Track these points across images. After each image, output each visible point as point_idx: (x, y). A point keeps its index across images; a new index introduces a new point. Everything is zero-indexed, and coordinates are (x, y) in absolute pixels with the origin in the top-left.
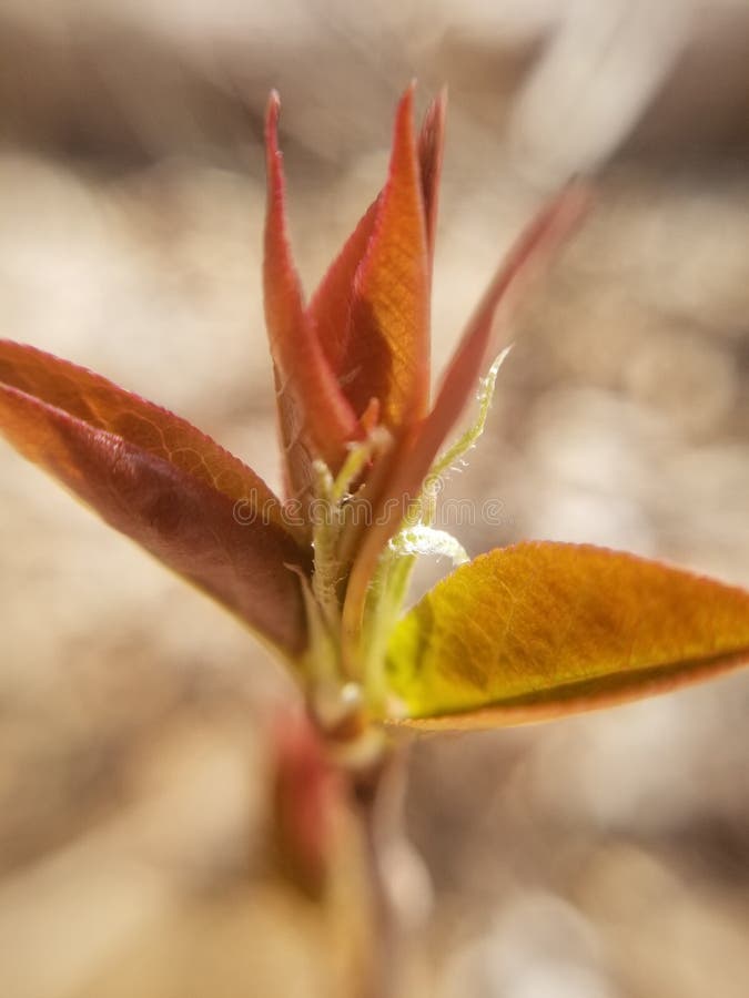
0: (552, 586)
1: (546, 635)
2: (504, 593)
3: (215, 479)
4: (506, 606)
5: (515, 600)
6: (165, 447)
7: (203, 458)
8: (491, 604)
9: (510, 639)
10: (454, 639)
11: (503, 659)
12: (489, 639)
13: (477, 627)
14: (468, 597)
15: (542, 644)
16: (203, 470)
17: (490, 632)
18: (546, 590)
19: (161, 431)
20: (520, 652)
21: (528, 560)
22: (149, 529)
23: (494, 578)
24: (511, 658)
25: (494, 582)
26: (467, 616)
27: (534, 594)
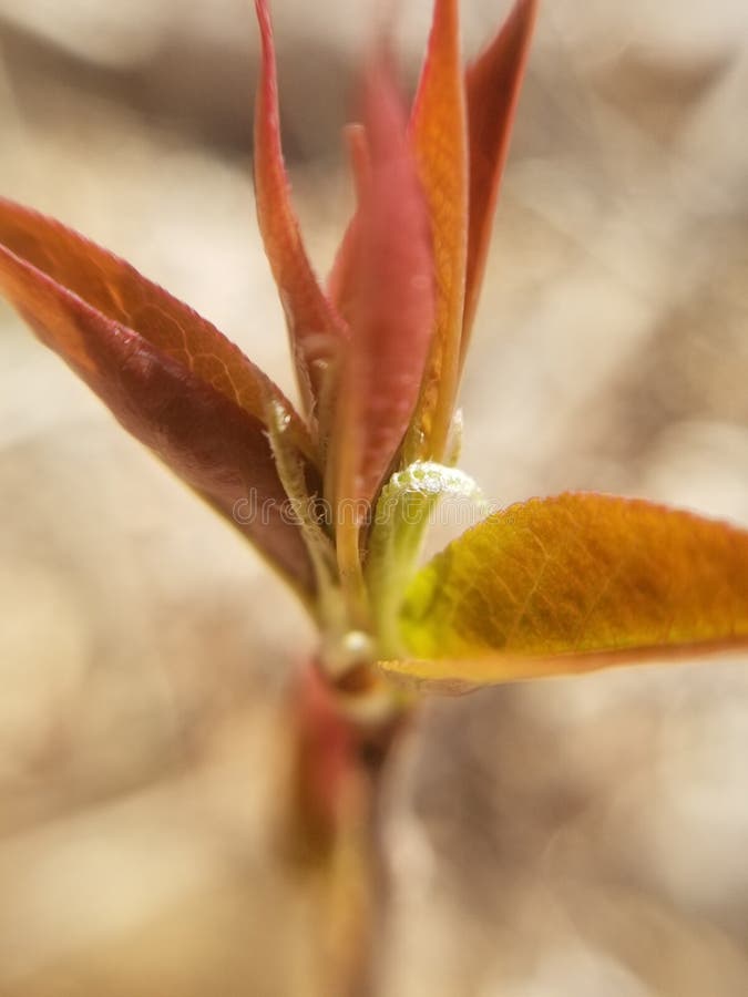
0: (592, 544)
1: (576, 597)
2: (537, 548)
3: (238, 393)
4: (537, 563)
5: (548, 557)
6: (187, 351)
7: (226, 367)
8: (522, 560)
9: (537, 599)
10: (475, 594)
11: (526, 621)
12: (513, 599)
13: (501, 583)
14: (497, 550)
15: (570, 607)
16: (225, 380)
17: (516, 591)
18: (584, 548)
19: (184, 332)
20: (545, 615)
21: (570, 515)
22: (158, 434)
23: (527, 530)
24: (535, 620)
25: (528, 535)
26: (493, 571)
27: (571, 551)
